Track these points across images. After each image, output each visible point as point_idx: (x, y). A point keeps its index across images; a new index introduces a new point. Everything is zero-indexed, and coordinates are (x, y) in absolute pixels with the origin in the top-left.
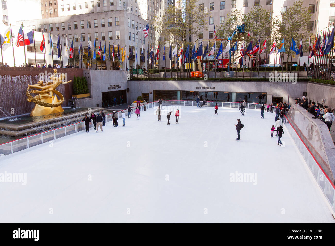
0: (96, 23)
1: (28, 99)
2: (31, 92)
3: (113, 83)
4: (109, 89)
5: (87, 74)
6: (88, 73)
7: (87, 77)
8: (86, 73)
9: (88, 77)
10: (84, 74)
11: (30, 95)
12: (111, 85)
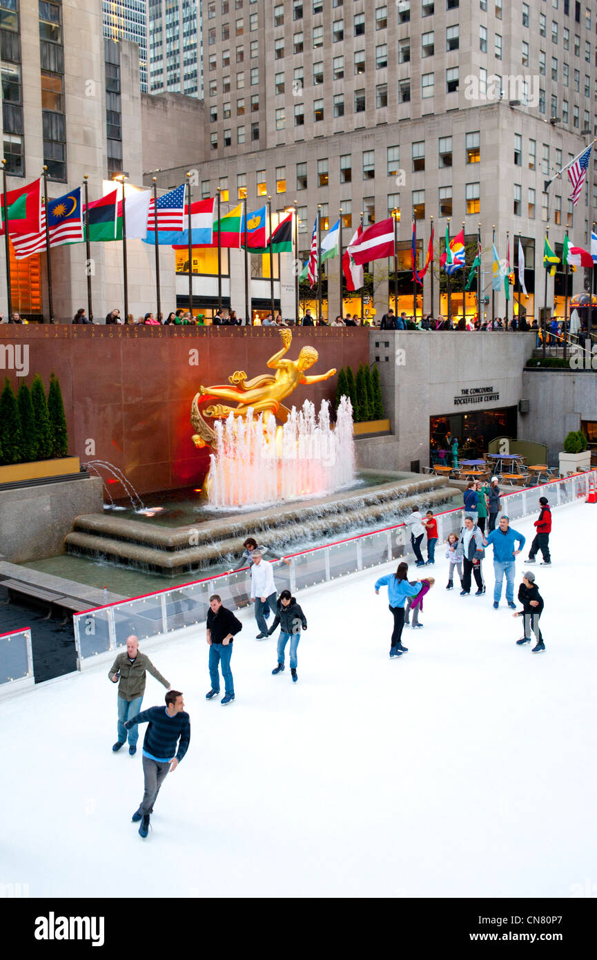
0: (394, 161)
1: (196, 437)
2: (208, 411)
3: (474, 380)
4: (456, 402)
5: (382, 345)
6: (387, 344)
7: (382, 359)
8: (377, 345)
9: (387, 359)
10: (373, 345)
11: (202, 422)
12: (465, 388)
